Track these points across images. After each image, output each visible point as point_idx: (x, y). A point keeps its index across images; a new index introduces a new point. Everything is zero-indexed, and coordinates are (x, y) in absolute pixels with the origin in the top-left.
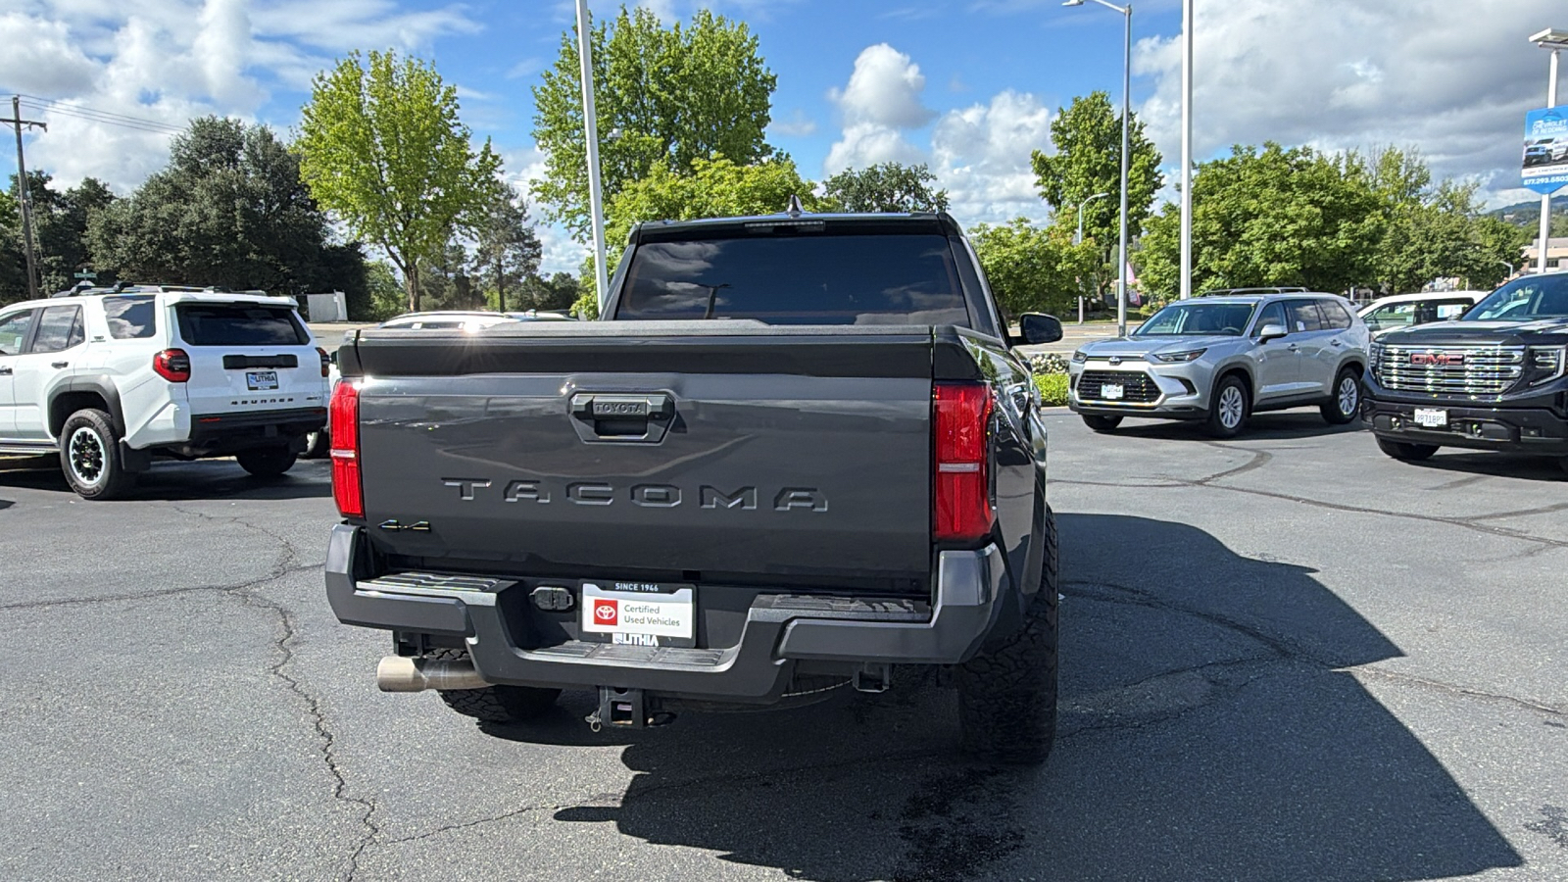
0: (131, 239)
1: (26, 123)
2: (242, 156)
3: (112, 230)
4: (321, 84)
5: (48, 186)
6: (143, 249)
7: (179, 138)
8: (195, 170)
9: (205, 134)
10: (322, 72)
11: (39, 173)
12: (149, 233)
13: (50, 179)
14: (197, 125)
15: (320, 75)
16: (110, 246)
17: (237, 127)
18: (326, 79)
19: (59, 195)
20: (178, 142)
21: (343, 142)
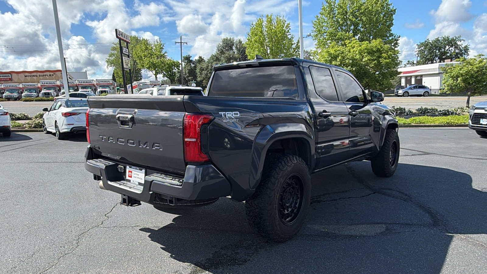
0: (206, 72)
1: (183, 43)
2: (234, 48)
3: (202, 70)
4: (252, 26)
5: (191, 59)
6: (208, 75)
7: (219, 44)
8: (222, 52)
9: (225, 42)
10: (253, 22)
11: (189, 55)
12: (210, 70)
13: (191, 57)
14: (223, 40)
15: (252, 23)
16: (201, 74)
17: (233, 40)
18: (254, 24)
19: (193, 61)
20: (218, 45)
21: (256, 42)
